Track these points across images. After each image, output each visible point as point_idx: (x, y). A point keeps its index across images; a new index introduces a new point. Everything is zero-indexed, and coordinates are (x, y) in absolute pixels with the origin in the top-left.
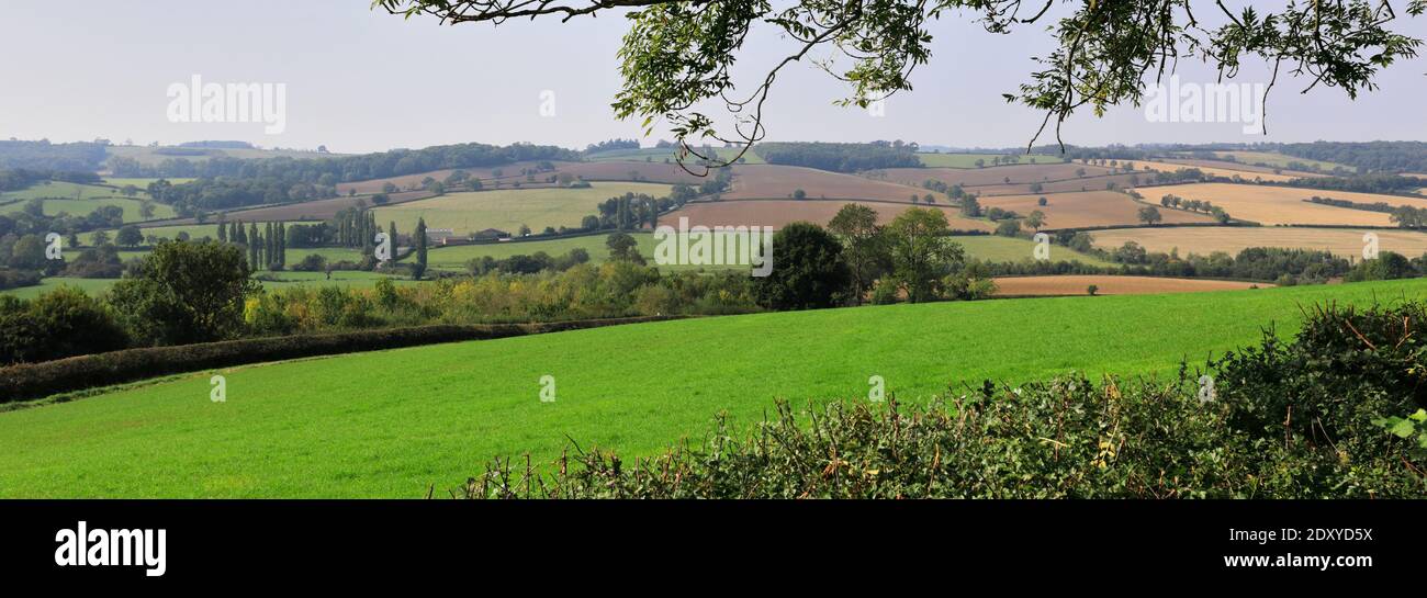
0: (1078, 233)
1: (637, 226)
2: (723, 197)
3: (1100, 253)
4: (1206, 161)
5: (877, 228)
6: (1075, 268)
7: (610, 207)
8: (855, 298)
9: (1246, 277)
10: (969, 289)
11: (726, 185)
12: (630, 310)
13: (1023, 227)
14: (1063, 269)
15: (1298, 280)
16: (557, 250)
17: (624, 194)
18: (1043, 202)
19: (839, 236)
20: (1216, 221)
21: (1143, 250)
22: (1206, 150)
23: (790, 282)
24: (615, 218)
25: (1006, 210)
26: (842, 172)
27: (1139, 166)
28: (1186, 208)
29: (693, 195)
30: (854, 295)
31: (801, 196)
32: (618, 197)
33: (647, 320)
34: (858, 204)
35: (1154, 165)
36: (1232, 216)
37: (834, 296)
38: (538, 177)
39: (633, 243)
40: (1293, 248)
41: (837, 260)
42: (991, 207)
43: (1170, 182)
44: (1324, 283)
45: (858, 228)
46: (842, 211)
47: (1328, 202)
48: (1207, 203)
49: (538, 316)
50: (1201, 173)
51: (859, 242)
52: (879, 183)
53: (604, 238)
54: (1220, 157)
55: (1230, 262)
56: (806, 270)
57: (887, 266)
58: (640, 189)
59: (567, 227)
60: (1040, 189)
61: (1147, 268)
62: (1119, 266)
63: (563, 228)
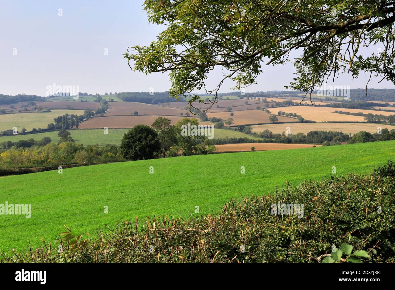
0: (246, 126)
1: (70, 127)
2: (105, 115)
3: (255, 134)
4: (295, 98)
5: (171, 127)
6: (245, 141)
7: (59, 120)
8: (162, 154)
9: (311, 142)
10: (206, 150)
11: (106, 110)
12: (72, 161)
13: (225, 125)
14: (241, 141)
15: (331, 143)
16: (39, 138)
17: (64, 114)
18: (232, 115)
19: (156, 130)
20: (299, 121)
21: (271, 133)
22: (294, 93)
23: (137, 148)
24: (61, 124)
25: (218, 118)
26: (152, 104)
27: (269, 100)
28: (287, 116)
29: (93, 114)
30: (162, 153)
31: (136, 114)
32: (62, 116)
33: (80, 165)
34: (163, 117)
35: (274, 99)
36: (305, 119)
37: (154, 154)
38: (28, 108)
39: (69, 134)
40: (328, 130)
41: (155, 139)
42: (212, 117)
43: (281, 106)
44: (340, 144)
45: (163, 127)
46: (157, 120)
47: (341, 112)
48: (295, 114)
49: (36, 165)
50: (293, 102)
51: (163, 132)
52: (168, 108)
53: (57, 132)
54: (299, 96)
55: (305, 137)
56: (143, 144)
57: (175, 141)
58: (71, 112)
59: (42, 128)
60: (231, 109)
61: (273, 140)
62: (262, 139)
63: (40, 129)
